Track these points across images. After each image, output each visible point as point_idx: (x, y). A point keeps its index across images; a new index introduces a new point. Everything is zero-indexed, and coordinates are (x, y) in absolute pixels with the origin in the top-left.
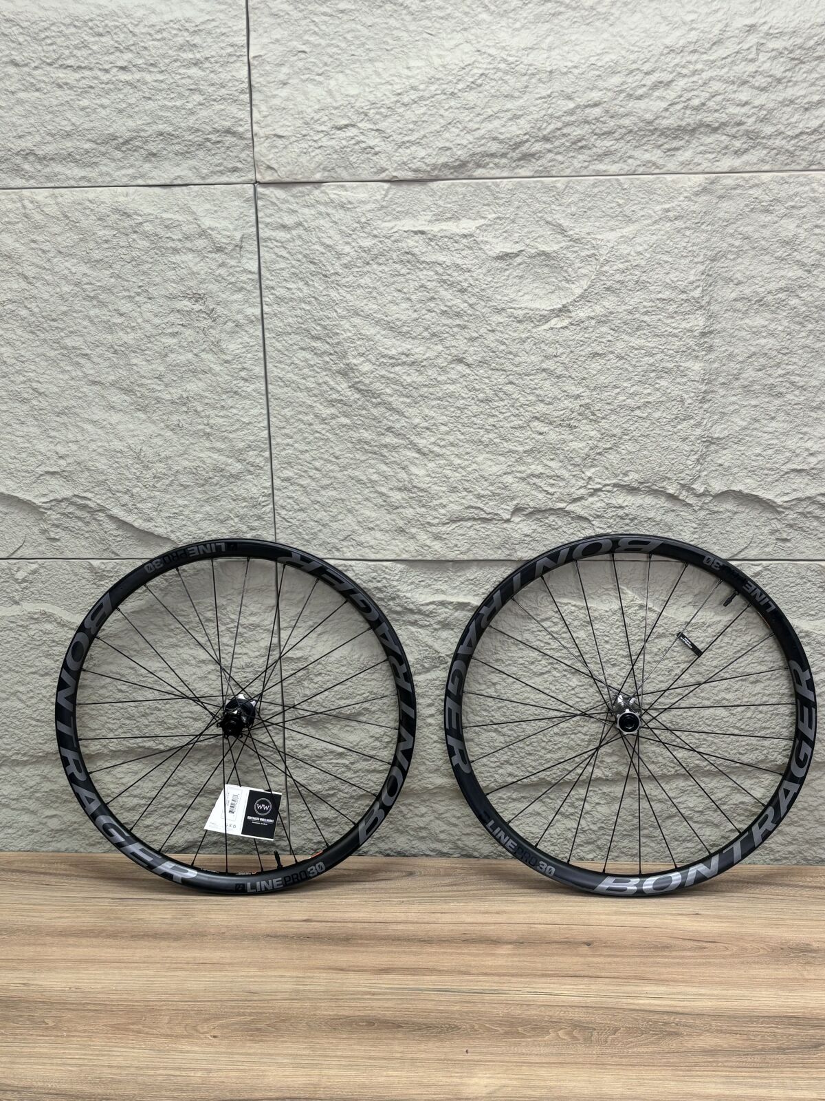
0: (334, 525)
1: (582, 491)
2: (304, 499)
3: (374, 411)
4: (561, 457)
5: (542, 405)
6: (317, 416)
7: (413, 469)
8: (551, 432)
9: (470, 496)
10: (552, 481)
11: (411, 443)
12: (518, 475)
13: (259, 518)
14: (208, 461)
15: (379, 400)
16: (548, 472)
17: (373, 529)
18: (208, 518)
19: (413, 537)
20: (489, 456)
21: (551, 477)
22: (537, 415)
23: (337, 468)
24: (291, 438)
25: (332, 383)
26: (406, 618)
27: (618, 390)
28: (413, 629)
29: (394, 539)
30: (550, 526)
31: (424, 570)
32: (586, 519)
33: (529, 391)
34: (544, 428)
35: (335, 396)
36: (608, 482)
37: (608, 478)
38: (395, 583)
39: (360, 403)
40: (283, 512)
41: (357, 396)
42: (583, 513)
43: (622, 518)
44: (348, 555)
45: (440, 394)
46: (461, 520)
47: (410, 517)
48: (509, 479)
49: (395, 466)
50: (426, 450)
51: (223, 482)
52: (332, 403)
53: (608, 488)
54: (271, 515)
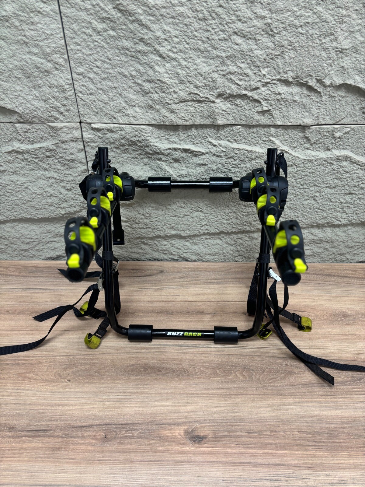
0: (111, 103)
1: (259, 84)
2: (92, 86)
3: (131, 26)
4: (248, 61)
5: (239, 23)
6: (94, 30)
7: (157, 68)
8: (244, 43)
9: (192, 86)
10: (241, 77)
11: (155, 50)
12: (221, 73)
13: (67, 98)
14: (29, 61)
15: (133, 18)
16: (239, 71)
17: (135, 106)
18: (36, 98)
19: (158, 111)
20: (203, 59)
21: (240, 74)
22: (236, 30)
23: (110, 67)
24: (79, 45)
25: (102, 5)
26: (155, 156)
27: (290, 13)
28: (159, 162)
29: (147, 112)
30: (237, 105)
31: (165, 130)
32: (259, 102)
33: (232, 12)
34: (239, 40)
35: (104, 15)
36: (274, 78)
37: (275, 75)
38: (148, 138)
39: (121, 20)
40: (80, 95)
41: (119, 15)
42: (256, 97)
43: (278, 100)
44: (121, 121)
45: (174, 14)
46: (186, 101)
47: (156, 99)
48: (215, 75)
49: (147, 66)
50: (165, 55)
51: (41, 75)
52: (103, 20)
53: (274, 81)
54: (74, 97)
